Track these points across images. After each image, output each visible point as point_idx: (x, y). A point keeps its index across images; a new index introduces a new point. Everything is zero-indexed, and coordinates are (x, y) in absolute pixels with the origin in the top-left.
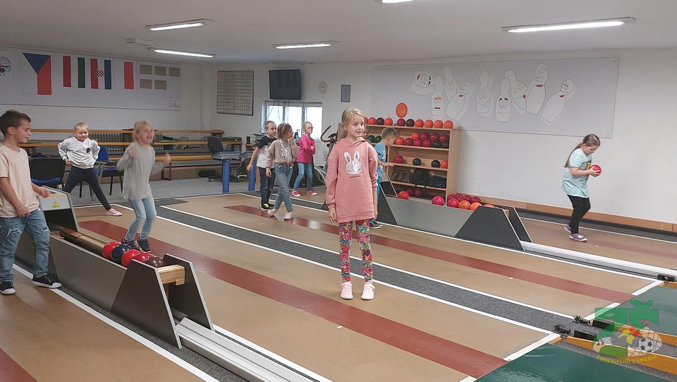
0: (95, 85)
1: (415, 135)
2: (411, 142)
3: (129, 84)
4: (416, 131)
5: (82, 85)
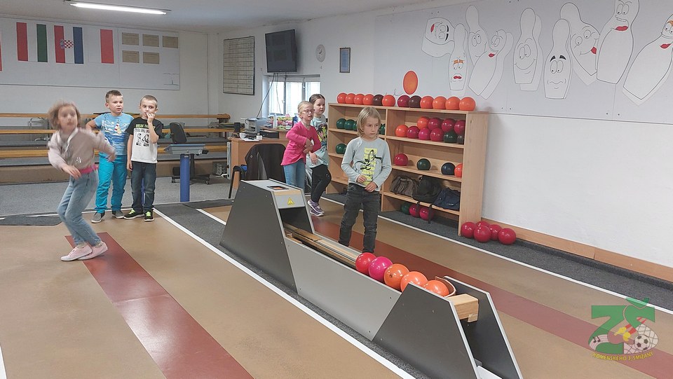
0: (60, 58)
1: (421, 122)
2: (415, 132)
3: (107, 57)
4: (427, 116)
5: (42, 57)
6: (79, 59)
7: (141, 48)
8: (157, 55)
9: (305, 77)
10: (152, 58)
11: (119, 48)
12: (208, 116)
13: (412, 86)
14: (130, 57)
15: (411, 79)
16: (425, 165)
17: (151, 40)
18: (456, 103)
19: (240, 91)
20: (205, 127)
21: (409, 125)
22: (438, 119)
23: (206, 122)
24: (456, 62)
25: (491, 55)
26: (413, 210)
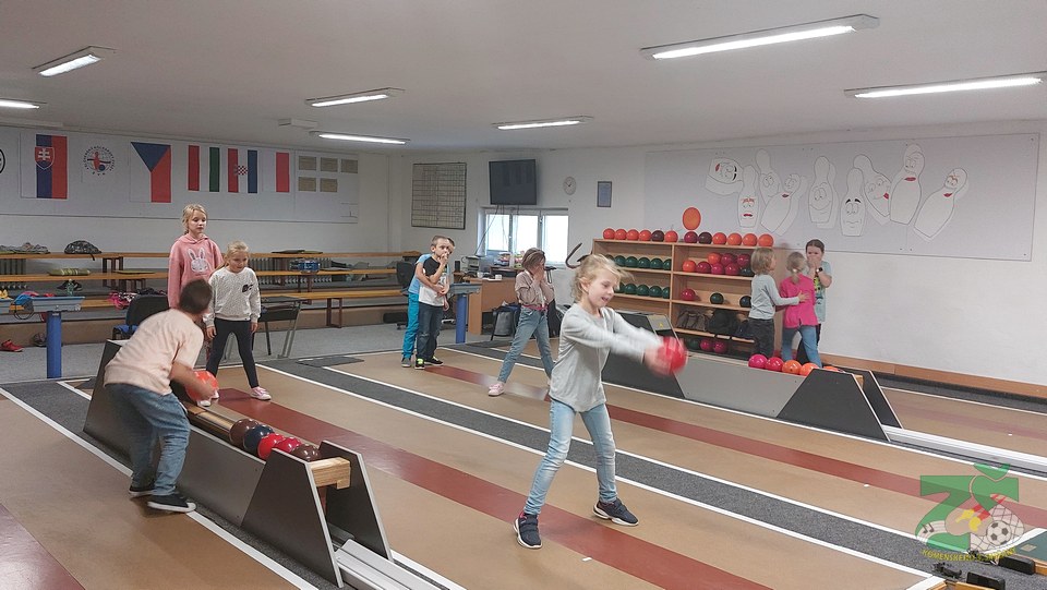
0: (233, 187)
1: (713, 258)
2: (708, 268)
3: (283, 185)
4: (715, 251)
5: (214, 187)
6: (253, 189)
7: (318, 174)
8: (335, 181)
9: (541, 210)
10: (330, 186)
11: (295, 174)
12: (388, 255)
13: (695, 222)
14: (307, 185)
15: (692, 216)
16: (718, 299)
17: (329, 164)
18: (753, 239)
19: (440, 224)
20: (384, 268)
21: (697, 261)
22: (732, 253)
23: (386, 261)
24: (745, 201)
25: (785, 196)
26: (704, 344)
